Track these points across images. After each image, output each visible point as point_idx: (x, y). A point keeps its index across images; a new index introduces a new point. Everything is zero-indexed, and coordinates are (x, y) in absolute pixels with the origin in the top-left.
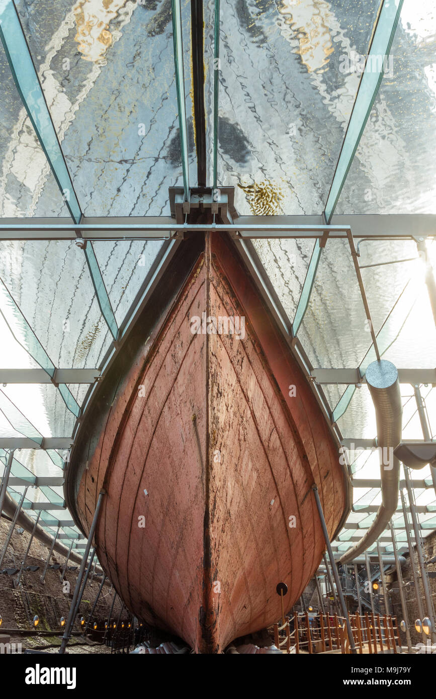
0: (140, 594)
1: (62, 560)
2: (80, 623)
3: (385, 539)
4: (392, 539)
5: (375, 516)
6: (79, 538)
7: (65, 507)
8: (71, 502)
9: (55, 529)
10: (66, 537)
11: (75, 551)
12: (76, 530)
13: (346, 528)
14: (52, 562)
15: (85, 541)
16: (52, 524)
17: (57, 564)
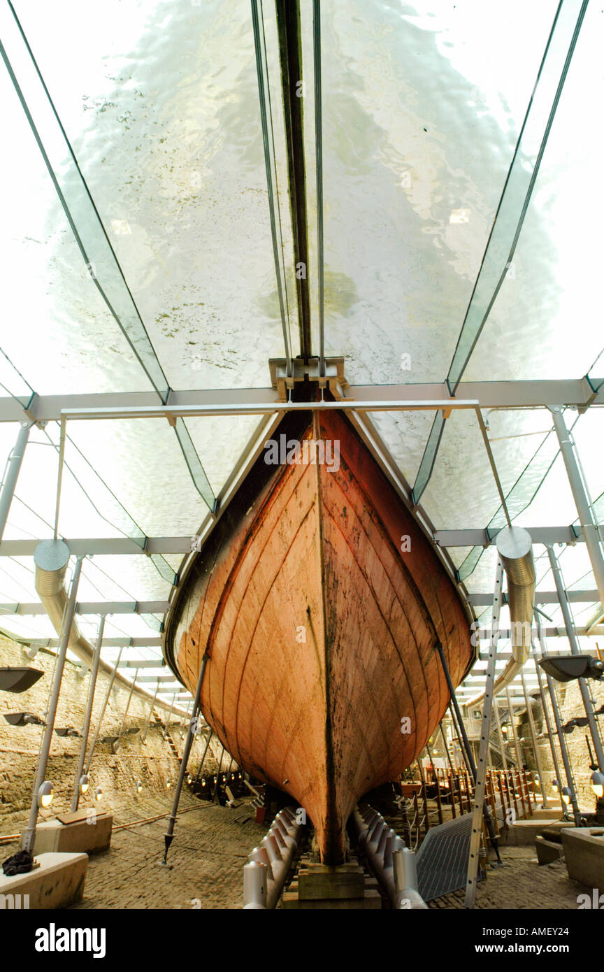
0: (251, 758)
1: (163, 716)
2: (187, 783)
3: (517, 683)
4: (523, 683)
5: (505, 665)
6: (181, 691)
7: (164, 664)
8: (169, 659)
9: (155, 685)
10: (165, 691)
11: (177, 705)
12: (178, 684)
13: (472, 675)
14: (153, 720)
15: (188, 694)
16: (151, 679)
17: (159, 720)
